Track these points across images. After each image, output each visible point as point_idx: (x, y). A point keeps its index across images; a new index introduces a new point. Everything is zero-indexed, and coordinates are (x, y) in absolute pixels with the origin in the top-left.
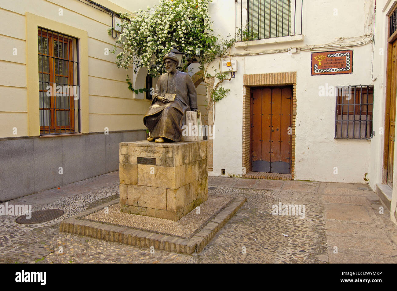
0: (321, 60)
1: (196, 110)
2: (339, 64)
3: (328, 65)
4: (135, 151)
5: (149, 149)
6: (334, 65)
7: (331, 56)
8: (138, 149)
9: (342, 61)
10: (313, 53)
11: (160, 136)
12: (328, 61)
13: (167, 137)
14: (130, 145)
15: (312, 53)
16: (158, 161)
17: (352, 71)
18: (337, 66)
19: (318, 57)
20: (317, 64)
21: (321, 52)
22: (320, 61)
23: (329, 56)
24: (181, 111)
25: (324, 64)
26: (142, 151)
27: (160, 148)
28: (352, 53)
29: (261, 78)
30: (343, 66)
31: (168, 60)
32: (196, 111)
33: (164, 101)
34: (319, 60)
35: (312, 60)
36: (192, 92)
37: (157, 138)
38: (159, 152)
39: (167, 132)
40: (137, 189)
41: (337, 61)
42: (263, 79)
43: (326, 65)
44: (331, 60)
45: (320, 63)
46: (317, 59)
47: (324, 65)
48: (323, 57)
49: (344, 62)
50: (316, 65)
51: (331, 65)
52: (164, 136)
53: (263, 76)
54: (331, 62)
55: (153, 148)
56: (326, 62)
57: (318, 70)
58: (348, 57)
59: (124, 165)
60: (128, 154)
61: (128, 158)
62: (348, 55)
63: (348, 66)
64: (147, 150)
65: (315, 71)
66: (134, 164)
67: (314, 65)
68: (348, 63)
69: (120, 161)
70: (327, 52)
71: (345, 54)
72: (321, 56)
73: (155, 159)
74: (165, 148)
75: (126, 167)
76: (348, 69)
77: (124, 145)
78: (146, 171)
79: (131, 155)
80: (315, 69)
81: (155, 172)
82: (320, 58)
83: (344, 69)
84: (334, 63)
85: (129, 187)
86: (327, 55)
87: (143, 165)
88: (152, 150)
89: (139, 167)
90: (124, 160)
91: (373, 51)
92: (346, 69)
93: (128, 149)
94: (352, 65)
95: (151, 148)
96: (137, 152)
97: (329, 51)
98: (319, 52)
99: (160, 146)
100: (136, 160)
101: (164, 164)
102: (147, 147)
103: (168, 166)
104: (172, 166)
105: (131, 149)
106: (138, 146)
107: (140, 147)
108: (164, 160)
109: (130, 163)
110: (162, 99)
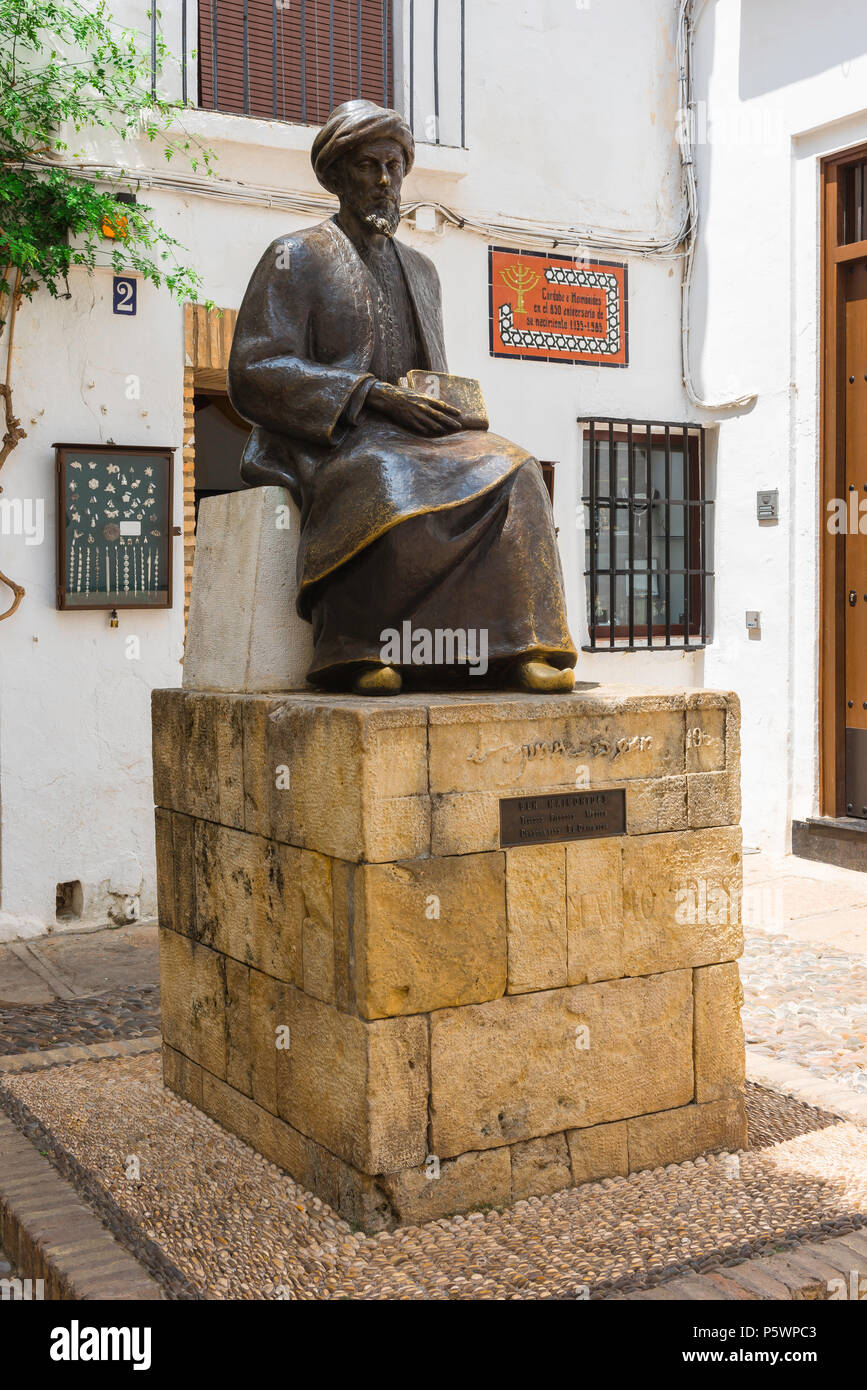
0: (524, 287)
2: (585, 321)
3: (550, 316)
4: (482, 755)
5: (583, 731)
6: (567, 319)
7: (557, 276)
8: (508, 742)
9: (594, 308)
10: (496, 249)
11: (539, 645)
12: (549, 297)
14: (444, 719)
15: (490, 248)
16: (640, 808)
17: (627, 361)
18: (577, 327)
19: (511, 272)
20: (510, 306)
21: (524, 252)
22: (520, 292)
23: (549, 275)
25: (537, 308)
26: (530, 753)
27: (650, 718)
28: (621, 271)
30: (598, 329)
33: (434, 416)
34: (517, 286)
35: (490, 281)
40: (505, 1025)
41: (581, 306)
43: (541, 316)
44: (558, 297)
45: (521, 302)
46: (511, 282)
47: (534, 316)
48: (530, 274)
49: (601, 315)
50: (506, 309)
51: (557, 318)
54: (557, 303)
56: (542, 304)
57: (514, 333)
58: (612, 295)
59: (400, 872)
60: (431, 790)
61: (436, 813)
62: (611, 287)
63: (613, 335)
64: (568, 744)
65: (505, 337)
66: (479, 850)
67: (501, 308)
68: (613, 322)
69: (368, 845)
70: (543, 255)
71: (603, 281)
72: (523, 268)
73: (623, 792)
74: (681, 715)
75: (417, 884)
76: (614, 348)
77: (398, 724)
78: (561, 888)
79: (451, 793)
80: (503, 327)
81: (626, 880)
82: (520, 279)
83: (604, 346)
84: (568, 311)
85: (439, 1028)
86: (546, 270)
87: (543, 846)
88: (600, 736)
89: (512, 864)
90: (400, 836)
91: (686, 284)
92: (609, 346)
93: (432, 749)
94: (627, 329)
95: (592, 727)
96: (496, 764)
97: (551, 256)
98: (517, 251)
99: (653, 707)
100: (496, 824)
101: (681, 816)
102: (569, 717)
103: (699, 825)
104: (722, 820)
105: (452, 749)
106: (506, 722)
107: (519, 726)
108: (678, 790)
109: (453, 853)
110: (415, 402)
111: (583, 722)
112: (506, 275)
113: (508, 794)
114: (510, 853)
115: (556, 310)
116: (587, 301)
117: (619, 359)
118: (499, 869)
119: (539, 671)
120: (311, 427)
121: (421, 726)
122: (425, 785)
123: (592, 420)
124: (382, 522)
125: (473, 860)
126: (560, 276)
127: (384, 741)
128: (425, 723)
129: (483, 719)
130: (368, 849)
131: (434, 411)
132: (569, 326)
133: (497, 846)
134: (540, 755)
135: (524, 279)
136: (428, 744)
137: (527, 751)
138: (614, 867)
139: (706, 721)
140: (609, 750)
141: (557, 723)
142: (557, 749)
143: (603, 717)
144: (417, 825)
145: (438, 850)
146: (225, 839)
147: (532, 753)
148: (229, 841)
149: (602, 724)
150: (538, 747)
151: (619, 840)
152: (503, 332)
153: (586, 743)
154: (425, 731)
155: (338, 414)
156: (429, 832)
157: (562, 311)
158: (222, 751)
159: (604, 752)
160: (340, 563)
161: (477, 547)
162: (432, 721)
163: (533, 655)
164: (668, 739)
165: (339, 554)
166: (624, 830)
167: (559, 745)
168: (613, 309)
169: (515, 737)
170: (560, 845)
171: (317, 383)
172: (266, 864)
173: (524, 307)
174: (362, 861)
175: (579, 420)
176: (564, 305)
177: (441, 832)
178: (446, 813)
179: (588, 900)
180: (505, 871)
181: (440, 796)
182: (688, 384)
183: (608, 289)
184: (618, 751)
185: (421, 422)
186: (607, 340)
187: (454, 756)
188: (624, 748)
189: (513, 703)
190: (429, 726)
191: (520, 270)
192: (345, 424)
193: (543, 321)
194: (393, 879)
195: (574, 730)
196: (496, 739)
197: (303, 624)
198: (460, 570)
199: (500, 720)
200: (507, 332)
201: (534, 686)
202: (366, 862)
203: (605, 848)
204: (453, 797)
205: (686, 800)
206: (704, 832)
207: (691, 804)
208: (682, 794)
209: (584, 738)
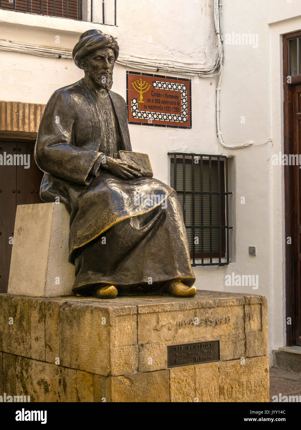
0: (143, 90)
2: (171, 106)
3: (154, 104)
4: (160, 327)
5: (202, 315)
6: (163, 105)
7: (158, 85)
8: (171, 320)
9: (176, 100)
10: (130, 72)
11: (180, 275)
12: (154, 95)
14: (144, 311)
15: (127, 72)
17: (191, 125)
18: (167, 110)
19: (137, 83)
20: (136, 100)
21: (143, 74)
22: (141, 93)
23: (155, 85)
25: (149, 100)
28: (188, 83)
29: (27, 115)
30: (178, 111)
34: (139, 90)
35: (127, 88)
38: (227, 320)
41: (170, 100)
42: (32, 117)
43: (151, 104)
44: (159, 95)
45: (141, 97)
46: (136, 88)
47: (148, 104)
48: (145, 84)
49: (179, 104)
50: (134, 101)
51: (158, 105)
53: (32, 110)
54: (159, 98)
56: (151, 98)
57: (138, 112)
58: (184, 94)
59: (126, 380)
60: (139, 343)
61: (141, 353)
62: (183, 90)
63: (185, 113)
64: (196, 321)
65: (134, 114)
66: (158, 369)
67: (132, 100)
68: (184, 107)
69: (112, 368)
70: (152, 75)
71: (179, 87)
72: (142, 81)
73: (219, 342)
74: (243, 306)
75: (133, 385)
76: (185, 119)
77: (125, 313)
78: (192, 385)
79: (147, 344)
80: (133, 109)
81: (220, 382)
82: (141, 87)
83: (180, 119)
84: (164, 102)
86: (153, 82)
87: (185, 367)
88: (209, 317)
89: (173, 375)
90: (126, 363)
91: (219, 88)
92: (182, 118)
93: (139, 324)
94: (191, 110)
95: (206, 313)
96: (165, 330)
97: (155, 76)
98: (139, 73)
99: (231, 303)
100: (166, 357)
101: (243, 352)
102: (196, 309)
103: (251, 356)
104: (260, 354)
105: (147, 324)
106: (170, 311)
107: (175, 313)
108: (241, 340)
109: (148, 371)
110: (122, 166)
111: (202, 310)
112: (134, 85)
113: (170, 343)
114: (172, 370)
115: (158, 101)
116: (172, 97)
117: (187, 125)
118: (167, 377)
119: (181, 288)
120: (76, 176)
121: (135, 314)
122: (136, 340)
123: (175, 154)
124: (112, 222)
125: (156, 374)
126: (160, 85)
127: (120, 321)
128: (136, 313)
129: (160, 310)
130: (112, 369)
131: (130, 170)
132: (164, 109)
133: (166, 367)
134: (184, 326)
135: (143, 87)
136: (137, 322)
137: (178, 324)
138: (215, 376)
139: (253, 309)
140: (213, 323)
141: (191, 311)
142: (191, 323)
143: (210, 308)
144: (133, 359)
145: (141, 370)
146: (34, 366)
147: (181, 325)
148: (36, 367)
149: (210, 311)
150: (183, 322)
151: (218, 363)
152: (133, 112)
153: (203, 320)
154: (136, 316)
155: (89, 171)
156: (138, 361)
157: (161, 102)
158: (33, 324)
159: (211, 324)
160: (92, 239)
161: (152, 231)
162: (139, 312)
163: (177, 280)
164: (237, 317)
165: (92, 235)
166: (219, 359)
167: (192, 321)
168: (184, 101)
169: (174, 318)
170: (192, 367)
171: (78, 157)
172: (57, 377)
173: (143, 100)
174: (109, 375)
175: (169, 154)
176: (162, 99)
177: (143, 361)
178: (145, 353)
179: (204, 390)
180: (169, 379)
181: (142, 345)
182: (220, 136)
183: (182, 91)
184: (216, 323)
185: (125, 174)
186: (182, 116)
187: (148, 327)
188: (220, 322)
189: (173, 303)
190: (138, 314)
191: (141, 83)
192: (91, 175)
193: (152, 106)
194: (123, 383)
195: (198, 315)
196: (166, 319)
197: (71, 265)
198: (144, 241)
199: (167, 311)
200: (135, 112)
201: (178, 294)
202: (112, 376)
203: (211, 367)
204: (148, 346)
205: (245, 345)
206: (253, 359)
207: (248, 346)
208: (243, 342)
209: (202, 318)
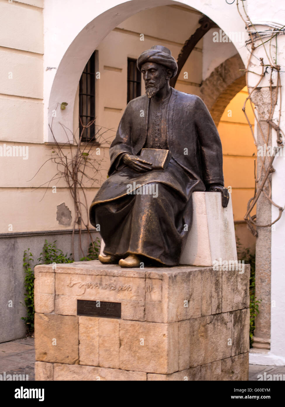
1: (218, 187)
4: (72, 284)
5: (106, 281)
8: (80, 281)
11: (130, 251)
13: (148, 254)
14: (59, 272)
16: (126, 311)
24: (183, 192)
26: (89, 286)
27: (131, 279)
31: (151, 66)
32: (218, 191)
33: (140, 166)
36: (209, 142)
37: (125, 257)
38: (129, 289)
39: (146, 244)
40: (77, 373)
52: (140, 251)
55: (115, 278)
59: (45, 317)
60: (56, 293)
61: (57, 301)
64: (101, 284)
66: (70, 315)
69: (35, 307)
73: (120, 304)
74: (144, 279)
75: (50, 322)
77: (45, 271)
78: (97, 333)
81: (120, 335)
85: (57, 369)
87: (91, 318)
88: (113, 283)
89: (80, 321)
90: (46, 306)
93: (56, 280)
95: (110, 280)
96: (76, 288)
99: (132, 275)
100: (75, 307)
101: (142, 316)
102: (101, 275)
103: (149, 321)
104: (159, 320)
105: (62, 281)
106: (80, 274)
107: (84, 276)
108: (141, 306)
109: (61, 314)
110: (134, 161)
111: (107, 277)
113: (80, 298)
114: (80, 318)
118: (76, 322)
121: (52, 272)
122: (54, 291)
125: (68, 318)
127: (42, 276)
129: (72, 273)
131: (140, 164)
133: (75, 313)
136: (55, 278)
138: (116, 330)
139: (153, 282)
140: (115, 288)
141: (97, 277)
143: (114, 276)
144: (50, 303)
145: (56, 312)
151: (118, 320)
153: (107, 285)
156: (54, 306)
159: (113, 289)
162: (56, 271)
164: (138, 287)
166: (120, 317)
169: (83, 280)
170: (97, 319)
177: (58, 307)
178: (59, 301)
179: (106, 339)
180: (78, 323)
181: (58, 295)
184: (118, 289)
185: (136, 168)
188: (121, 288)
190: (55, 273)
192: (114, 170)
194: (42, 319)
195: (104, 280)
196: (76, 279)
199: (77, 274)
202: (35, 312)
203: (113, 322)
204: (62, 296)
205: (145, 310)
206: (151, 324)
207: (146, 312)
208: (143, 308)
209: (107, 283)
